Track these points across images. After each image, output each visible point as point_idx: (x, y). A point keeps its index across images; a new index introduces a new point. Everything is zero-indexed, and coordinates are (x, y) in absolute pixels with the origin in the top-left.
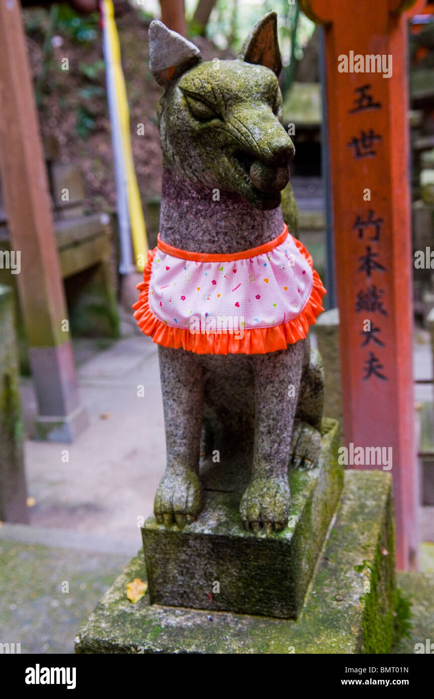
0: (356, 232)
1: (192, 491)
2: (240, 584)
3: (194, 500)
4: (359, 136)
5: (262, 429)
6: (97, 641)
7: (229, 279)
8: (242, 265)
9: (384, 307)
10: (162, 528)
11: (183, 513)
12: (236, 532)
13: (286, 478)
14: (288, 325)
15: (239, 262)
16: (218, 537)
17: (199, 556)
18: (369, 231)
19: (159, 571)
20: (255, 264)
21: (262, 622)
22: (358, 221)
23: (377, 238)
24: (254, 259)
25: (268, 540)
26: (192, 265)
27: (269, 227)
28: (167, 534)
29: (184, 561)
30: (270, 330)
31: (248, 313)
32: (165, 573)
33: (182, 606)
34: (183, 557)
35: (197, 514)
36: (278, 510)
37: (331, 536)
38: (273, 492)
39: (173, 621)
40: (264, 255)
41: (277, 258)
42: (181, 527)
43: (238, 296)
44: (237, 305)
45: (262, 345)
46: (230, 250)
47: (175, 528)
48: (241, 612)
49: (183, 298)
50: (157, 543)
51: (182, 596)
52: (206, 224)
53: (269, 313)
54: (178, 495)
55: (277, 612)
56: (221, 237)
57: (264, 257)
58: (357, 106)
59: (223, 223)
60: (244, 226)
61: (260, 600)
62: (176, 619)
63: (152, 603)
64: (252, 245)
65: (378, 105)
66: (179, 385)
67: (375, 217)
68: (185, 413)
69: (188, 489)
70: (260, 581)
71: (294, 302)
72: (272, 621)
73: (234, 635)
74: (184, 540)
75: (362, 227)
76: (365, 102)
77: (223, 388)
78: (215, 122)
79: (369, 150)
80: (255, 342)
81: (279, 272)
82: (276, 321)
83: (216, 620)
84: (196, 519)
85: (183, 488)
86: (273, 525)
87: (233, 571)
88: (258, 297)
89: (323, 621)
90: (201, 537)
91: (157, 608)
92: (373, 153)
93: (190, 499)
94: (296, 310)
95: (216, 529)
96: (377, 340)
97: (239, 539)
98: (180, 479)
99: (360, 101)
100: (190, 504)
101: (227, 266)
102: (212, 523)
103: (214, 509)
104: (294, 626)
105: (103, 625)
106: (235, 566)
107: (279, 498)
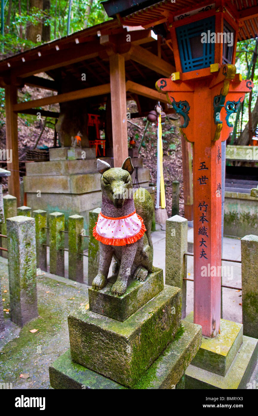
0: (199, 208)
1: (102, 281)
2: (110, 309)
3: (102, 283)
4: (201, 177)
5: (121, 267)
6: (72, 317)
7: (113, 224)
8: (117, 221)
9: (207, 234)
10: (93, 290)
11: (98, 287)
12: (110, 294)
13: (126, 282)
14: (127, 239)
15: (116, 220)
16: (105, 295)
17: (101, 299)
18: (203, 208)
19: (92, 302)
20: (121, 221)
21: (114, 321)
22: (200, 205)
23: (206, 211)
24: (121, 220)
25: (116, 298)
26: (105, 220)
27: (126, 212)
28: (94, 292)
29: (97, 300)
30: (121, 240)
31: (115, 234)
32: (93, 302)
33: (96, 313)
34: (97, 299)
35: (102, 288)
36: (120, 290)
37: (148, 303)
38: (120, 285)
39: (93, 316)
40: (124, 219)
41: (127, 220)
42: (98, 290)
43: (113, 230)
44: (112, 232)
45: (118, 243)
46: (115, 217)
47: (96, 291)
48: (110, 317)
49: (102, 228)
50: (92, 294)
51: (97, 310)
52: (109, 209)
53: (122, 235)
54: (98, 281)
55: (118, 319)
56: (113, 213)
57: (123, 220)
58: (201, 168)
59: (113, 210)
60: (119, 211)
61: (114, 315)
62: (94, 315)
63: (90, 310)
64: (120, 216)
65: (207, 168)
66: (103, 251)
67: (205, 204)
68: (104, 259)
69: (101, 280)
70: (115, 309)
71: (131, 233)
72: (117, 321)
73: (105, 323)
74: (98, 294)
75: (202, 207)
76: (203, 167)
77: (118, 254)
78: (109, 185)
79: (204, 182)
80: (116, 242)
81: (127, 224)
82: (123, 238)
83: (103, 318)
84: (102, 289)
85: (100, 280)
86: (119, 294)
87: (109, 305)
88: (120, 230)
89: (130, 324)
90: (101, 294)
91: (91, 312)
92: (205, 183)
93: (101, 283)
94: (131, 235)
95: (106, 293)
96: (205, 245)
97: (110, 296)
98: (99, 277)
99: (202, 167)
100: (100, 285)
101: (113, 221)
102: (105, 291)
103: (108, 287)
104: (122, 323)
105: (76, 313)
106: (109, 304)
107: (121, 286)
